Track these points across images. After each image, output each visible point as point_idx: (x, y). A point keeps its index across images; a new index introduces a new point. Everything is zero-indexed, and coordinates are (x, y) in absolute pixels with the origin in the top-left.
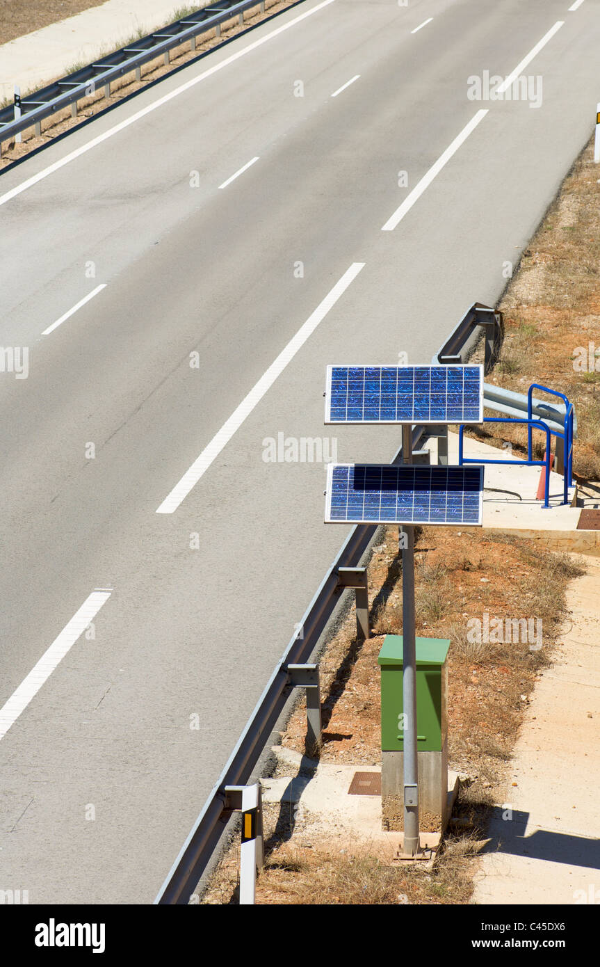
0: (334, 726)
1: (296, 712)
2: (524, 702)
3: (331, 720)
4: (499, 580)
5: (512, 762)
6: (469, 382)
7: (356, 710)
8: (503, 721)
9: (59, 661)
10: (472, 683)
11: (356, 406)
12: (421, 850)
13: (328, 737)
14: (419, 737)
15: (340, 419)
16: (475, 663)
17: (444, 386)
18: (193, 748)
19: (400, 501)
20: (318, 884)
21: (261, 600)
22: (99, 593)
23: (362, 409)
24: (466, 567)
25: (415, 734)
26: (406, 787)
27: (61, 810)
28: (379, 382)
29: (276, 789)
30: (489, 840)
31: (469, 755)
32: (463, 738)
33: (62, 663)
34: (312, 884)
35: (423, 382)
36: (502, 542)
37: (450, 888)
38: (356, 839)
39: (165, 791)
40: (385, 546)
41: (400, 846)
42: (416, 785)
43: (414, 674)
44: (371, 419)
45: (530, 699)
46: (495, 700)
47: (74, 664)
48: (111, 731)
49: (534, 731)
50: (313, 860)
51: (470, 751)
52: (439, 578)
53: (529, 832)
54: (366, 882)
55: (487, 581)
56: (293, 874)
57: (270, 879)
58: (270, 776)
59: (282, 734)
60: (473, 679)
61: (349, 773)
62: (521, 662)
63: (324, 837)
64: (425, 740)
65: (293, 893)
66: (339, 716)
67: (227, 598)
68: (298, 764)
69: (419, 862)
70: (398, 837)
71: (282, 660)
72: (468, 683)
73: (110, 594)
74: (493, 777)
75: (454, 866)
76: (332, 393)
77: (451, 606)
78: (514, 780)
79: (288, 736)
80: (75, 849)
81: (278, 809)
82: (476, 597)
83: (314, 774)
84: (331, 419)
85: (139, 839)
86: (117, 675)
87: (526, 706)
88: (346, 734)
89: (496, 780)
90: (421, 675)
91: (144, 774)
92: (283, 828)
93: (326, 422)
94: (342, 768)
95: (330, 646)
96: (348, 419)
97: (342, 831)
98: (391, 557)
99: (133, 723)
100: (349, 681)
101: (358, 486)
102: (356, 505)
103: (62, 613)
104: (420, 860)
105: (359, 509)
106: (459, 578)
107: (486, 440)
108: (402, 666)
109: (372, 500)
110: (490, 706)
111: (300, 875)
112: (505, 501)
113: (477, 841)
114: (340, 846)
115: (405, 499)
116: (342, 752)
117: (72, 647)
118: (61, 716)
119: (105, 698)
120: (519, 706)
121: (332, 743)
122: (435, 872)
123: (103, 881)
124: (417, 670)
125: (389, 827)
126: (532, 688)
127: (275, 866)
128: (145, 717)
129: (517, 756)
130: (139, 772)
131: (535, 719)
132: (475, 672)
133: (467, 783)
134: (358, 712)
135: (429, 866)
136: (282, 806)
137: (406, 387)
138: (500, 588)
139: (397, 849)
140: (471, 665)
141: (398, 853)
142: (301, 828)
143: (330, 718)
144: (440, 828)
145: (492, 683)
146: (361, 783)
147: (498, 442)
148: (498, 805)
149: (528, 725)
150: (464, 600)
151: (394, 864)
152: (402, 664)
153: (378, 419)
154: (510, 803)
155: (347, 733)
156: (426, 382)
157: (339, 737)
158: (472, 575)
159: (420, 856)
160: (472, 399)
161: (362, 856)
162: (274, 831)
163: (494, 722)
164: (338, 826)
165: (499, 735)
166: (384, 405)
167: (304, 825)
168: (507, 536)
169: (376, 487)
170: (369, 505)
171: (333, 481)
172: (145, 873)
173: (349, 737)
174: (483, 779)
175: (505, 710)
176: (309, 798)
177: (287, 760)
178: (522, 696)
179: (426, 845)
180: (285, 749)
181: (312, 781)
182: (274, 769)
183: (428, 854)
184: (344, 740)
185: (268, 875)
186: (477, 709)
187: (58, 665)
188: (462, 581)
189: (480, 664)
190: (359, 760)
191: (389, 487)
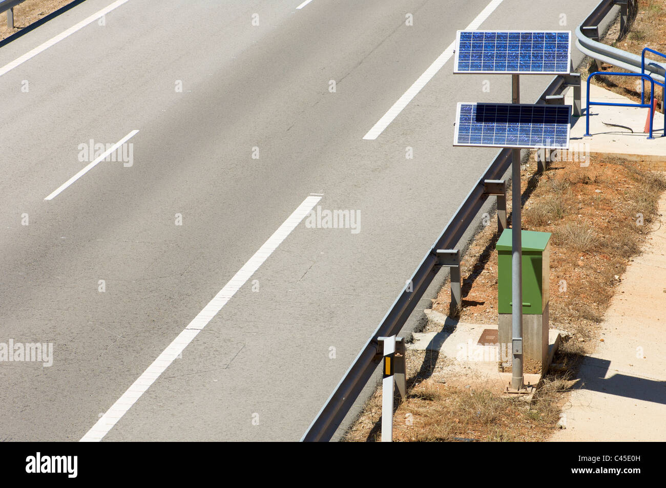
0: (472, 295)
1: (446, 285)
2: (617, 280)
3: (471, 291)
4: (609, 191)
5: (602, 324)
6: (560, 44)
7: (490, 284)
8: (599, 294)
9: (277, 246)
10: (579, 266)
11: (477, 60)
12: (524, 387)
13: (466, 304)
14: (524, 304)
15: (465, 70)
16: (583, 251)
17: (542, 46)
18: (367, 310)
19: (509, 130)
20: (445, 410)
21: (431, 204)
22: (314, 197)
23: (481, 63)
24: (585, 181)
25: (521, 301)
26: (513, 340)
27: (264, 353)
28: (494, 43)
29: (423, 341)
30: (578, 380)
31: (570, 318)
32: (566, 305)
33: (279, 247)
34: (441, 410)
35: (527, 43)
36: (615, 163)
37: (543, 414)
38: (477, 377)
39: (342, 341)
40: (528, 165)
41: (510, 383)
42: (521, 339)
43: (520, 258)
44: (488, 70)
45: (622, 278)
46: (595, 278)
47: (288, 248)
48: (308, 297)
49: (622, 302)
50: (443, 392)
51: (571, 316)
52: (564, 189)
53: (609, 375)
54: (480, 408)
55: (600, 191)
56: (427, 402)
57: (411, 406)
58: (421, 331)
59: (433, 300)
60: (580, 263)
61: (479, 329)
62: (617, 251)
63: (455, 376)
64: (530, 306)
65: (426, 416)
66: (477, 288)
67: (407, 201)
68: (443, 323)
69: (522, 395)
70: (508, 377)
71: (433, 247)
72: (576, 265)
73: (321, 197)
74: (587, 334)
75: (548, 398)
76: (460, 50)
77: (570, 209)
78: (602, 337)
79: (437, 302)
80: (270, 381)
81: (423, 355)
82: (590, 203)
83: (454, 330)
84: (459, 70)
85: (317, 375)
86: (318, 256)
87: (618, 283)
88: (481, 302)
89: (589, 336)
90: (527, 259)
91: (328, 328)
92: (426, 368)
93: (455, 72)
94: (475, 326)
95: (477, 237)
96: (471, 70)
97: (469, 372)
98: (531, 173)
99: (325, 291)
100: (488, 263)
101: (479, 119)
102: (476, 133)
103: (284, 211)
104: (524, 393)
105: (479, 135)
106: (579, 190)
107: (613, 88)
108: (511, 251)
109: (489, 129)
110: (591, 283)
111: (433, 403)
112: (621, 133)
113: (568, 380)
114: (466, 382)
115: (513, 129)
116: (476, 315)
117: (288, 236)
118: (274, 286)
119: (307, 273)
120: (612, 283)
121: (468, 308)
122: (534, 402)
123: (288, 405)
124: (523, 254)
125: (503, 369)
126: (624, 271)
127: (414, 396)
128: (335, 287)
129: (606, 319)
130: (325, 326)
131: (623, 292)
132: (582, 258)
133: (567, 338)
134: (491, 286)
135: (529, 398)
136: (426, 353)
137: (513, 47)
138: (609, 197)
139: (507, 385)
140: (580, 252)
141: (507, 388)
142: (439, 369)
143: (470, 290)
144: (541, 371)
145: (594, 266)
146: (488, 337)
147: (621, 90)
148: (587, 355)
149: (617, 297)
150: (580, 206)
151: (503, 397)
152: (511, 249)
153: (493, 70)
154: (598, 352)
155: (481, 300)
156: (529, 43)
157: (474, 304)
158: (589, 187)
159: (523, 391)
160: (562, 56)
161: (480, 391)
162: (419, 370)
163: (592, 294)
164: (467, 368)
165: (595, 304)
166: (498, 60)
167: (442, 367)
168: (619, 159)
169: (492, 120)
170: (486, 133)
171: (461, 115)
172: (319, 400)
173: (482, 304)
174: (578, 335)
175: (602, 285)
176: (447, 348)
177: (435, 320)
178: (615, 276)
179: (529, 383)
180: (434, 312)
181: (452, 335)
182: (424, 327)
183: (529, 389)
184: (478, 305)
185: (409, 403)
186: (581, 286)
187: (276, 249)
188: (582, 191)
189: (586, 252)
190: (488, 320)
191: (501, 120)
